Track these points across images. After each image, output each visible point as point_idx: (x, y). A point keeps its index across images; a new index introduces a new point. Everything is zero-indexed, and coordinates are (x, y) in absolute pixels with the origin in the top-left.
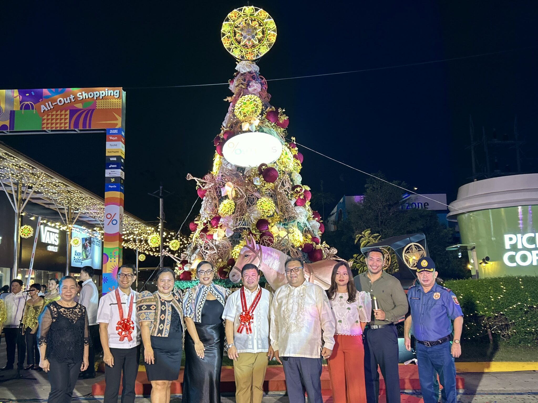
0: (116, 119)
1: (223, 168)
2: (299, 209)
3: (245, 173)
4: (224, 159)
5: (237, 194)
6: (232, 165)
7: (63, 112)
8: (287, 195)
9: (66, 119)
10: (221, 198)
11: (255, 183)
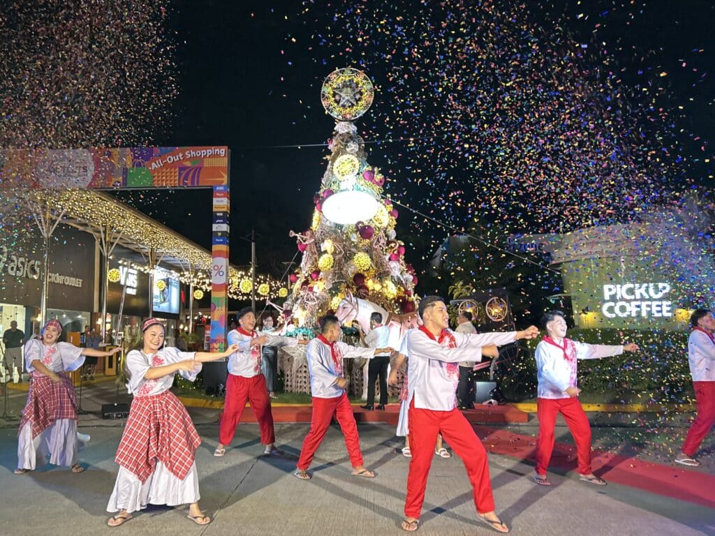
0: (223, 177)
1: (323, 224)
2: (393, 264)
3: (343, 229)
4: (323, 216)
5: (335, 249)
6: (330, 222)
7: (173, 170)
8: (382, 250)
9: (175, 176)
10: (321, 253)
11: (353, 240)
